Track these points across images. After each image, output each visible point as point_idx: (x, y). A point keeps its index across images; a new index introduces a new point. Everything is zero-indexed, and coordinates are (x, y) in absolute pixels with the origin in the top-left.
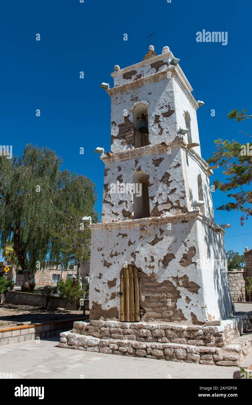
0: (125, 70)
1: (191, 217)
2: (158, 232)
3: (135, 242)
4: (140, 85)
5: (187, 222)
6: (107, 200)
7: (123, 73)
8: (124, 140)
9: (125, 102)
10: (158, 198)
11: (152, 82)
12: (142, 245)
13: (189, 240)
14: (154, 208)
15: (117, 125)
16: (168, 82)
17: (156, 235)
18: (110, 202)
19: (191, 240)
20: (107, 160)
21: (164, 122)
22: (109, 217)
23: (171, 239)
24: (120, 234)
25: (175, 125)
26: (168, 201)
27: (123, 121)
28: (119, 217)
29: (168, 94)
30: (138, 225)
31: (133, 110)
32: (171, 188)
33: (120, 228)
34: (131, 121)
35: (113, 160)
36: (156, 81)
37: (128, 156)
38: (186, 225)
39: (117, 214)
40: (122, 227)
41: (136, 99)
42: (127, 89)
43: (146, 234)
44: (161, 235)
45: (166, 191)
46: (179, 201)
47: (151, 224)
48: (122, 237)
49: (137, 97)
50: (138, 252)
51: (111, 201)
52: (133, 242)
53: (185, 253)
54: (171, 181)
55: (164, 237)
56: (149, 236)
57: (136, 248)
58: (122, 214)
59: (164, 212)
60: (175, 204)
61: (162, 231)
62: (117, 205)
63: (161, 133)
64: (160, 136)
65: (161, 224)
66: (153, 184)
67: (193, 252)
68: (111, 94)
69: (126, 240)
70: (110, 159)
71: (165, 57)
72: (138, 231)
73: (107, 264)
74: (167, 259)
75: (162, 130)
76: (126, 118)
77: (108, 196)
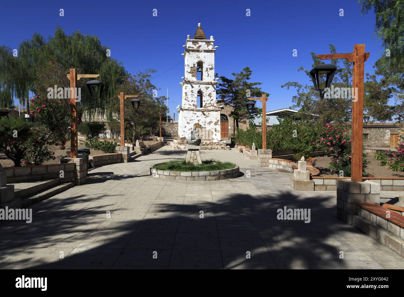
1: (219, 110)
3: (199, 116)
5: (217, 111)
7: (193, 41)
8: (193, 75)
9: (194, 57)
11: (206, 52)
12: (202, 118)
13: (217, 118)
14: (205, 105)
18: (188, 100)
20: (186, 82)
21: (210, 72)
23: (212, 117)
26: (210, 103)
27: (192, 66)
31: (197, 62)
32: (211, 99)
34: (196, 67)
36: (208, 52)
38: (217, 113)
39: (191, 105)
41: (199, 57)
43: (204, 114)
44: (208, 115)
46: (214, 104)
47: (206, 111)
50: (200, 120)
53: (216, 121)
54: (212, 96)
58: (193, 105)
59: (208, 107)
62: (191, 102)
64: (208, 77)
66: (205, 96)
69: (196, 115)
70: (188, 82)
71: (212, 42)
73: (188, 123)
74: (210, 123)
75: (209, 75)
76: (194, 65)
77: (187, 98)
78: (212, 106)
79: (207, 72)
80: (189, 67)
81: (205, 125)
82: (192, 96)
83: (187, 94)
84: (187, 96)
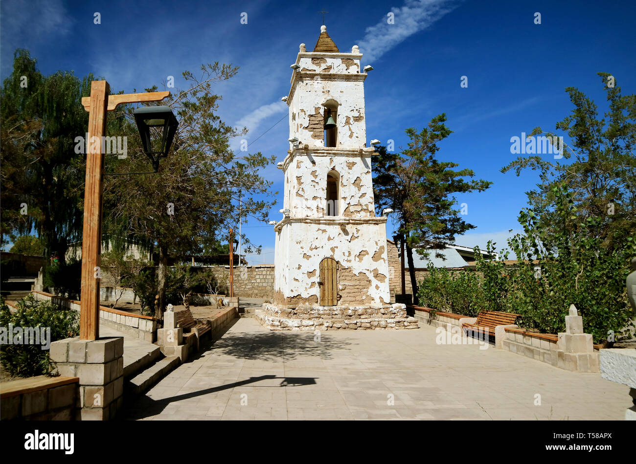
0: (315, 55)
1: (382, 221)
3: (334, 238)
5: (377, 224)
6: (300, 194)
7: (312, 57)
8: (314, 134)
9: (315, 92)
10: (350, 199)
11: (344, 80)
12: (340, 241)
13: (379, 240)
14: (346, 208)
15: (307, 115)
17: (353, 233)
19: (381, 241)
20: (300, 151)
21: (354, 126)
24: (319, 229)
26: (359, 204)
27: (313, 112)
28: (313, 212)
31: (325, 104)
32: (361, 192)
34: (322, 115)
36: (348, 81)
39: (311, 209)
41: (328, 93)
43: (344, 231)
44: (357, 233)
45: (357, 194)
46: (367, 205)
47: (349, 223)
48: (322, 232)
49: (329, 91)
50: (337, 247)
51: (305, 195)
52: (332, 238)
53: (376, 250)
54: (362, 186)
55: (360, 235)
56: (347, 234)
57: (335, 243)
58: (316, 209)
59: (355, 213)
60: (365, 207)
61: (358, 230)
62: (311, 200)
63: (351, 136)
64: (350, 140)
66: (346, 186)
70: (303, 151)
71: (356, 57)
72: (337, 228)
73: (306, 256)
74: (361, 254)
75: (352, 133)
76: (317, 109)
77: (301, 190)
78: (364, 210)
79: (348, 126)
80: (305, 114)
81: (350, 261)
82: (314, 186)
83: (302, 181)
84: (302, 186)
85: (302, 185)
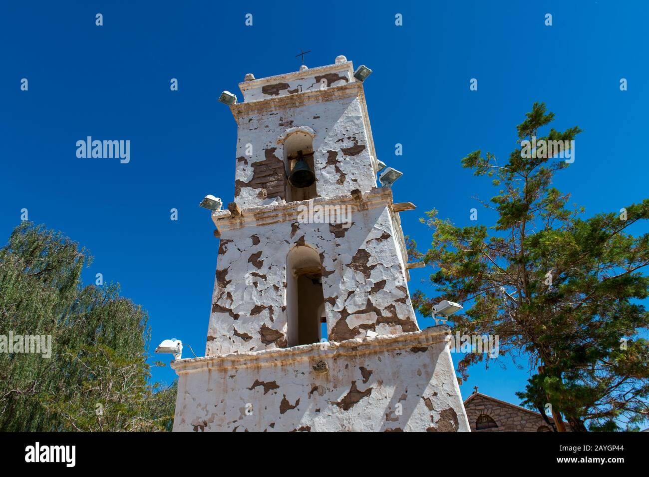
0: (268, 81)
1: (434, 338)
2: (358, 376)
3: (297, 403)
4: (297, 104)
5: (424, 350)
6: (223, 305)
7: (263, 86)
8: (265, 191)
9: (267, 127)
10: (345, 300)
11: (320, 101)
12: (318, 411)
13: (435, 394)
14: (337, 323)
15: (250, 164)
16: (351, 103)
17: (354, 383)
18: (231, 310)
19: (442, 394)
20: (226, 222)
21: (346, 163)
22: (226, 344)
23: (389, 391)
24: (257, 383)
25: (369, 169)
26: (370, 307)
27: (262, 158)
28: (251, 343)
29: (352, 121)
30: (306, 359)
31: (284, 140)
32: (373, 280)
33: (258, 368)
34: (280, 158)
35: (241, 223)
36: (327, 100)
37: (277, 216)
38: (423, 357)
39: (246, 337)
40: (263, 364)
41: (290, 124)
42: (271, 107)
43: (327, 380)
44: (364, 382)
45: (363, 286)
46: (394, 307)
47: (339, 356)
48: (263, 391)
49: (292, 122)
51: (232, 308)
52: (292, 403)
53: (432, 425)
54: (373, 267)
55: (374, 386)
56: (335, 387)
57: (301, 416)
58: (259, 336)
59: (361, 330)
60: (386, 314)
61: (366, 374)
62: (248, 315)
63: (341, 181)
64: (341, 186)
65: (363, 355)
66: (334, 272)
67: (452, 422)
68: (239, 112)
69: (275, 398)
70: (233, 220)
71: (341, 69)
72: (307, 374)
75: (343, 176)
76: (269, 152)
77: (225, 296)
78: (387, 321)
79: (333, 166)
80: (246, 163)
83: (227, 278)
84: (229, 288)
85: (228, 286)
